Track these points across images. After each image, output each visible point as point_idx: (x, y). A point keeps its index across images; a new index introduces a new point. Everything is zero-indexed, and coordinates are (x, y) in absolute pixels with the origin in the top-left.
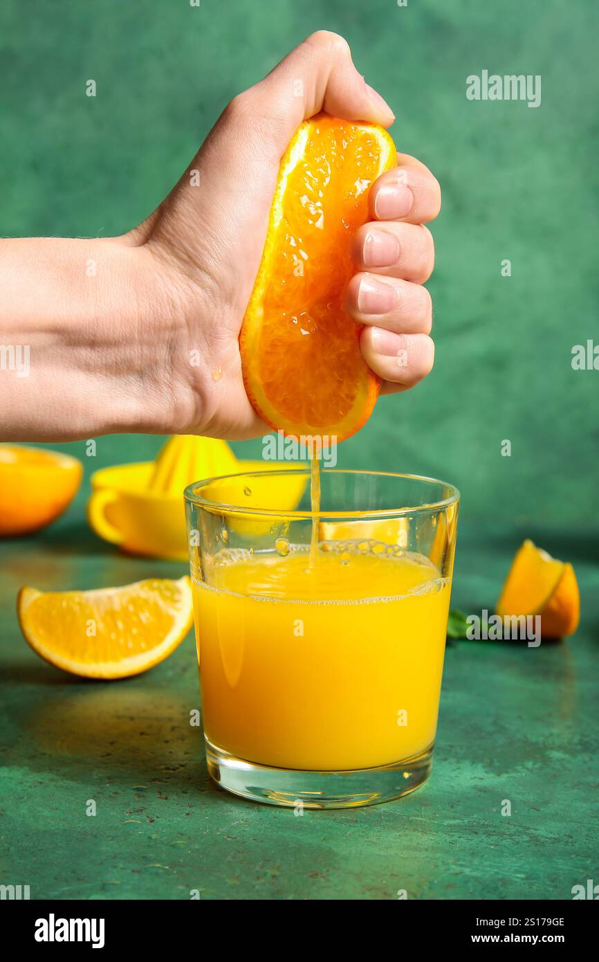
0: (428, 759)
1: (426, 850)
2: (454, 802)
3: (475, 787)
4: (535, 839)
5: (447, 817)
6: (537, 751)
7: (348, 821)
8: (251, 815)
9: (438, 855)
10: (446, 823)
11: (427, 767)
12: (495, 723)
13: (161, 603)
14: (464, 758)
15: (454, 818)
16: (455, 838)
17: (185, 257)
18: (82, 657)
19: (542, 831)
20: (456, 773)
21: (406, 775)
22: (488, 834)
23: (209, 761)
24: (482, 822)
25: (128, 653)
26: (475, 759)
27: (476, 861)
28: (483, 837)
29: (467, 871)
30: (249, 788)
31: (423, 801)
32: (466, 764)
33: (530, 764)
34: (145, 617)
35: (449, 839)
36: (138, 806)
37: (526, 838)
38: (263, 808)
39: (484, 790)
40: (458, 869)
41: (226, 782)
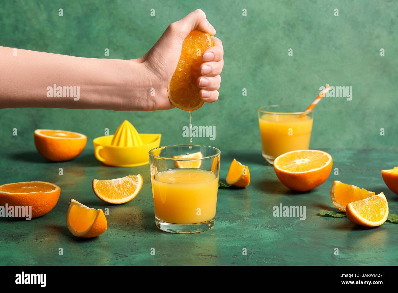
0: (214, 221)
1: (216, 241)
2: (221, 230)
3: (226, 227)
4: (243, 238)
5: (220, 234)
6: (241, 218)
7: (195, 236)
8: (171, 236)
9: (219, 242)
10: (220, 235)
11: (214, 223)
12: (229, 211)
13: (133, 182)
14: (222, 220)
15: (222, 234)
16: (223, 238)
17: (154, 68)
18: (111, 198)
19: (244, 236)
20: (221, 224)
21: (209, 225)
22: (231, 237)
23: (157, 223)
24: (229, 234)
25: (124, 196)
26: (225, 220)
27: (229, 243)
28: (230, 238)
29: (227, 245)
30: (168, 230)
31: (213, 231)
32: (223, 222)
33: (239, 221)
34: (129, 186)
35: (221, 239)
36: (141, 235)
37: (240, 237)
38: (173, 234)
39: (228, 227)
40: (225, 245)
41: (162, 228)
